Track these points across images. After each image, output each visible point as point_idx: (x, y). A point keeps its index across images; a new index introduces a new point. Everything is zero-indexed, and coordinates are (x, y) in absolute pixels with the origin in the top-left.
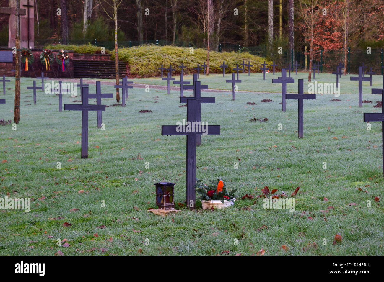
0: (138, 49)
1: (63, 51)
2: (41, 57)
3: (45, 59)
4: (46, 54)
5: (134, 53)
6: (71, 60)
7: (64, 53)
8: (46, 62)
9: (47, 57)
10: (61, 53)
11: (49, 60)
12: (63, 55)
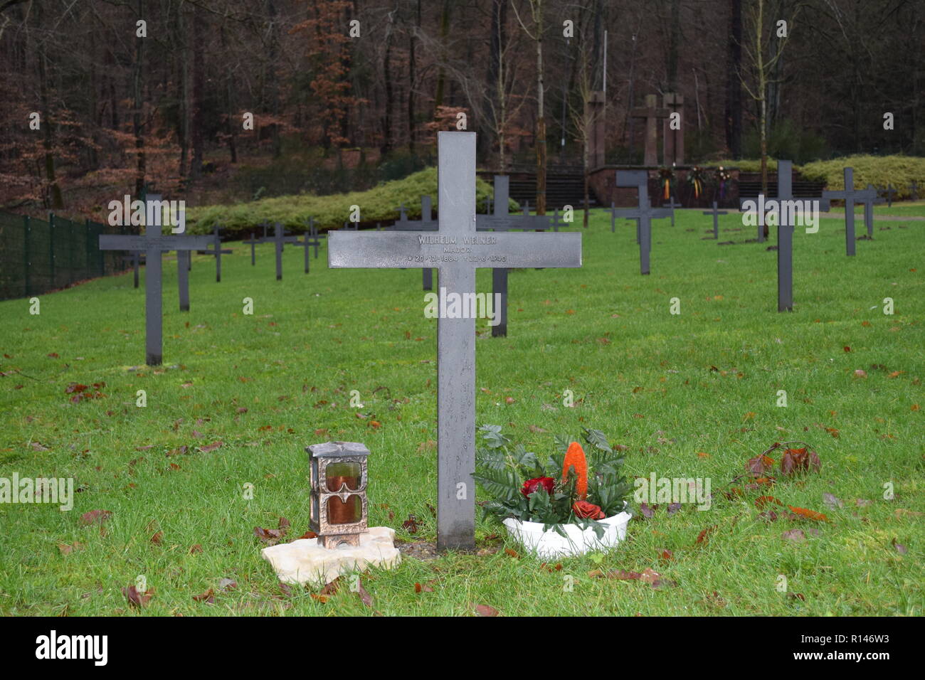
0: (842, 162)
1: (721, 168)
2: (689, 178)
3: (694, 181)
4: (696, 173)
5: (836, 169)
6: (734, 181)
7: (724, 171)
8: (696, 186)
9: (697, 178)
10: (719, 171)
11: (701, 181)
12: (722, 174)
